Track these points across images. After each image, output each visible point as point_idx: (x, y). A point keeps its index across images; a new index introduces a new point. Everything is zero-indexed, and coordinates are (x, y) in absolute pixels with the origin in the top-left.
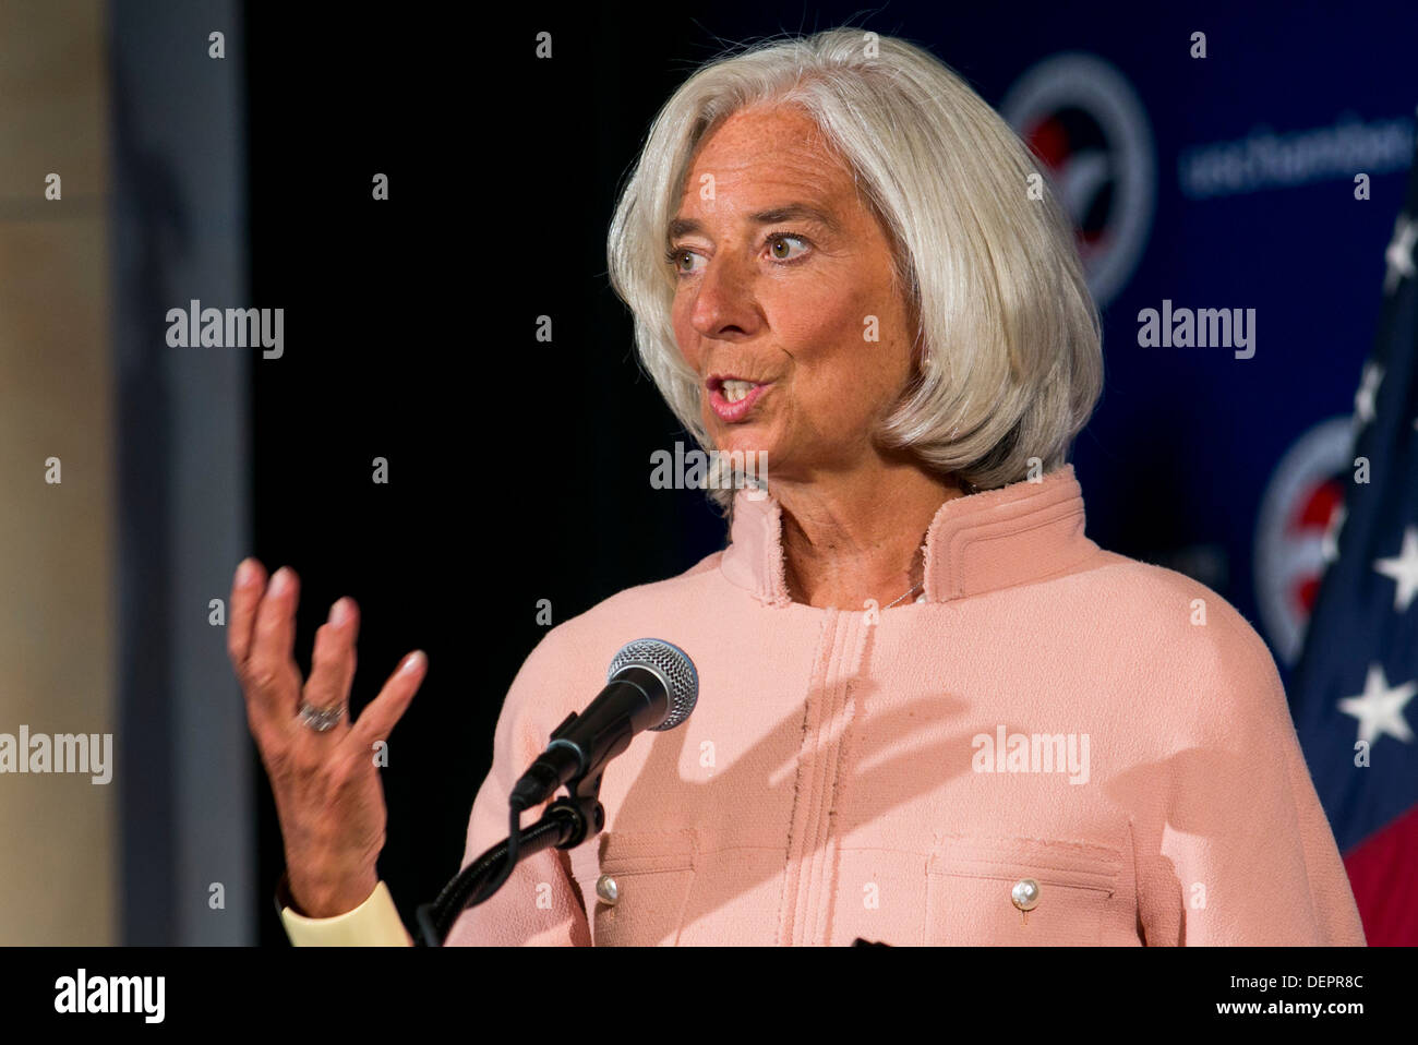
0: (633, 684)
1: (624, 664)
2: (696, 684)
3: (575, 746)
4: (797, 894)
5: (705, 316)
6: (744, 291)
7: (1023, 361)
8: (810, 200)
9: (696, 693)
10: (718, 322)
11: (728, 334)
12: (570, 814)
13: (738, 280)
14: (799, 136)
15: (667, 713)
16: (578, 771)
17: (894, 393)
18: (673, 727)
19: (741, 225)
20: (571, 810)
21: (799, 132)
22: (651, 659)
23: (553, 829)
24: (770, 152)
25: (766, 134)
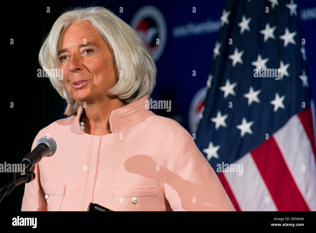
0: (42, 146)
1: (40, 142)
2: (56, 146)
3: (29, 160)
4: (85, 202)
5: (72, 67)
6: (79, 61)
7: (138, 75)
8: (92, 41)
9: (56, 148)
10: (75, 68)
11: (77, 71)
12: (27, 175)
13: (78, 59)
14: (88, 27)
15: (50, 153)
16: (29, 166)
17: (112, 82)
18: (51, 156)
19: (77, 48)
20: (28, 174)
21: (87, 26)
22: (46, 141)
23: (24, 178)
24: (82, 31)
25: (80, 27)
